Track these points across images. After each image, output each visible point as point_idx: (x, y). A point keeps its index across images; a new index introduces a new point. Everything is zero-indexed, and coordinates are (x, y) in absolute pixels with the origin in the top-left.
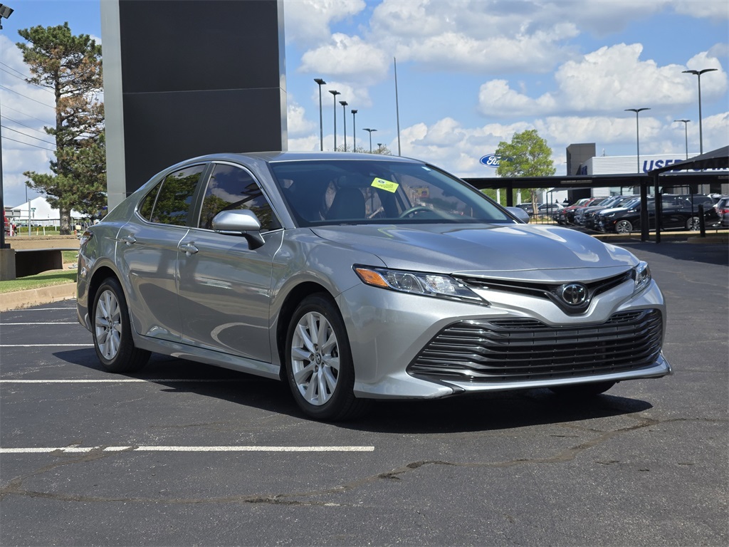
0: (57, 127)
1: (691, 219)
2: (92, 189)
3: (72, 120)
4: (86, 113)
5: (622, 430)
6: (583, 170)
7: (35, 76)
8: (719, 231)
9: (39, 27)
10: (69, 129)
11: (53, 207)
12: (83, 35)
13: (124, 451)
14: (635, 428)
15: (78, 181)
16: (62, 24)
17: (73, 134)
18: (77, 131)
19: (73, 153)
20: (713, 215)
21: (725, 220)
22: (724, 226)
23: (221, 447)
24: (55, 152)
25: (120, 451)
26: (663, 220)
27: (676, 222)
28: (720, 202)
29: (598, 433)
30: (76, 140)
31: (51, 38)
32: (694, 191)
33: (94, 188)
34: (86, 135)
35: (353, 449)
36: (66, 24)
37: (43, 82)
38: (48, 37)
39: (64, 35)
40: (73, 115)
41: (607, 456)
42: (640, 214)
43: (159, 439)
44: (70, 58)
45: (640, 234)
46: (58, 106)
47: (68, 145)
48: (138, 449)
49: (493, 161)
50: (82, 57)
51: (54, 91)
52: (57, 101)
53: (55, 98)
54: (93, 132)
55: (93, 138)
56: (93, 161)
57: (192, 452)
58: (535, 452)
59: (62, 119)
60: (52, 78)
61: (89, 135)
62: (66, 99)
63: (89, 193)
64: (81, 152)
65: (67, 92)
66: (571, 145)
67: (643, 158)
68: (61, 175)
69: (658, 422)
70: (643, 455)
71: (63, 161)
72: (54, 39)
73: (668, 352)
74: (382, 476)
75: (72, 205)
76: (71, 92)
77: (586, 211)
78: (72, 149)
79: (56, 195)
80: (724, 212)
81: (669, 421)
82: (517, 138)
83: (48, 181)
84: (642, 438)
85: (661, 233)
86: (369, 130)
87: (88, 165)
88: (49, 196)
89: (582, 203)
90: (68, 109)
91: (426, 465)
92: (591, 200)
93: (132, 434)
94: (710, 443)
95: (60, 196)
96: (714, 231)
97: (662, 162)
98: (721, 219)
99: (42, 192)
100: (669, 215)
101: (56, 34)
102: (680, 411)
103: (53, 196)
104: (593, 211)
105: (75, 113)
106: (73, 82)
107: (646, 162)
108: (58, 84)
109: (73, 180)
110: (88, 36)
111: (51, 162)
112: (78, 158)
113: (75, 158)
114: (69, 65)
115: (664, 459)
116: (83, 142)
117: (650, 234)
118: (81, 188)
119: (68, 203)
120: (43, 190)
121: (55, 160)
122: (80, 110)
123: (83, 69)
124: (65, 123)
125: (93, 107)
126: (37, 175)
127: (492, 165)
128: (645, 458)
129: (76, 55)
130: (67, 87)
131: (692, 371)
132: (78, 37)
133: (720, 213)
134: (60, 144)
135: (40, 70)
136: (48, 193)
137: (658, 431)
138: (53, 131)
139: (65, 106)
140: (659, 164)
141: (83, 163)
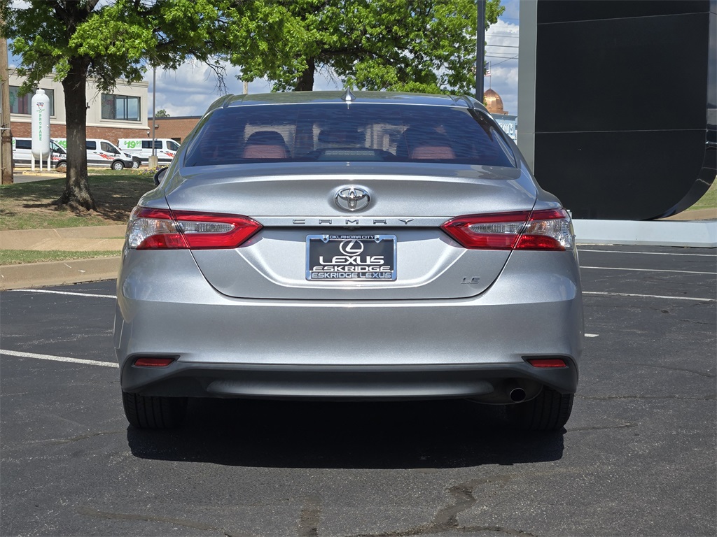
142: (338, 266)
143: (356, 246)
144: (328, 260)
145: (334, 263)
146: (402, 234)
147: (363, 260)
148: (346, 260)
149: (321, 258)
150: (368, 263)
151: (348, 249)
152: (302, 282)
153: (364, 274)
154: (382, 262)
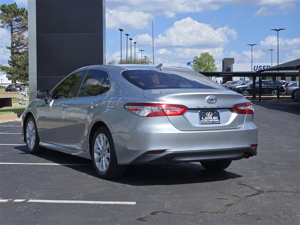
0: (11, 47)
1: (273, 91)
2: (25, 72)
3: (18, 43)
4: (23, 41)
5: (247, 196)
6: (229, 69)
7: (2, 25)
8: (285, 96)
9: (5, 4)
10: (16, 47)
11: (9, 80)
12: (22, 8)
13: (23, 202)
14: (253, 195)
15: (19, 69)
16: (14, 3)
17: (18, 49)
18: (20, 48)
19: (18, 57)
20: (282, 90)
21: (287, 92)
22: (286, 94)
23: (67, 201)
24: (10, 57)
25: (21, 202)
26: (262, 91)
27: (267, 92)
28: (285, 84)
29: (237, 198)
30: (19, 52)
31: (9, 9)
32: (274, 79)
33: (26, 72)
34: (23, 50)
35: (126, 203)
36: (15, 3)
37: (6, 27)
38: (8, 9)
39: (15, 8)
40: (18, 41)
41: (241, 211)
42: (252, 88)
43: (39, 196)
44: (17, 17)
45: (252, 96)
46: (12, 37)
47: (16, 54)
48: (29, 201)
49: (192, 64)
50: (22, 17)
51: (10, 31)
52: (11, 35)
53: (11, 34)
54: (26, 49)
55: (26, 51)
56: (26, 61)
57: (53, 203)
58: (209, 207)
59: (14, 43)
60: (10, 26)
61: (24, 50)
62: (15, 35)
63: (24, 74)
64: (21, 57)
65: (16, 32)
66: (224, 58)
67: (254, 65)
68: (12, 66)
69: (263, 192)
70: (257, 210)
71: (14, 60)
72: (10, 10)
73: (266, 155)
74: (139, 219)
75: (17, 79)
76: (18, 32)
77: (230, 87)
78: (17, 55)
79: (10, 75)
80: (287, 88)
81: (268, 191)
82: (202, 55)
83: (7, 69)
84: (257, 201)
85: (261, 96)
86: (141, 50)
87: (24, 62)
88: (7, 75)
89: (228, 83)
90: (16, 39)
91: (159, 213)
92: (232, 81)
93: (27, 193)
94: (288, 204)
95: (12, 75)
96: (283, 96)
97: (261, 66)
98: (286, 91)
99: (4, 73)
100: (264, 89)
101: (11, 8)
102: (273, 187)
103: (9, 75)
104: (232, 87)
105: (19, 40)
106: (18, 28)
107: (255, 66)
108: (12, 28)
109: (17, 69)
110: (24, 8)
111: (9, 61)
112: (20, 59)
113: (18, 59)
114: (16, 21)
115: (267, 213)
116: (22, 53)
117: (256, 97)
118: (20, 72)
119: (15, 78)
120: (5, 72)
121: (10, 60)
122: (21, 39)
123: (22, 22)
124: (14, 45)
125: (26, 38)
126: (2, 66)
127: (191, 66)
128: (258, 212)
129: (20, 16)
130: (16, 29)
131: (277, 165)
132: (20, 9)
133: (285, 89)
134: (12, 53)
135: (4, 22)
136: (7, 74)
137: (264, 197)
138: (9, 48)
139: (15, 38)
140: (260, 67)
141: (21, 62)
142: (207, 120)
143: (210, 114)
144: (204, 118)
145: (206, 119)
146: (221, 110)
147: (213, 118)
148: (209, 118)
149: (202, 118)
150: (214, 119)
151: (209, 115)
152: (198, 125)
153: (214, 122)
154: (217, 118)
